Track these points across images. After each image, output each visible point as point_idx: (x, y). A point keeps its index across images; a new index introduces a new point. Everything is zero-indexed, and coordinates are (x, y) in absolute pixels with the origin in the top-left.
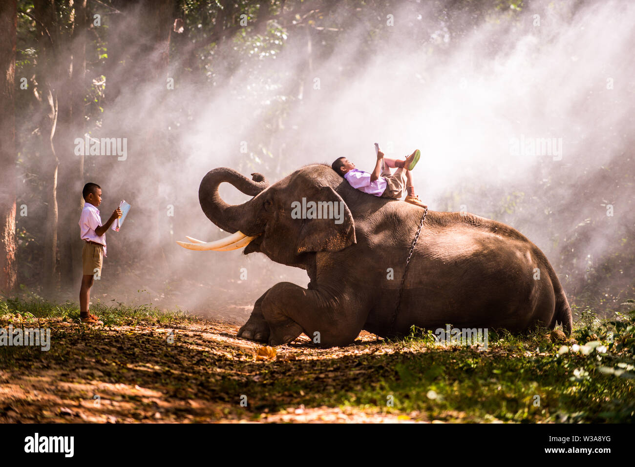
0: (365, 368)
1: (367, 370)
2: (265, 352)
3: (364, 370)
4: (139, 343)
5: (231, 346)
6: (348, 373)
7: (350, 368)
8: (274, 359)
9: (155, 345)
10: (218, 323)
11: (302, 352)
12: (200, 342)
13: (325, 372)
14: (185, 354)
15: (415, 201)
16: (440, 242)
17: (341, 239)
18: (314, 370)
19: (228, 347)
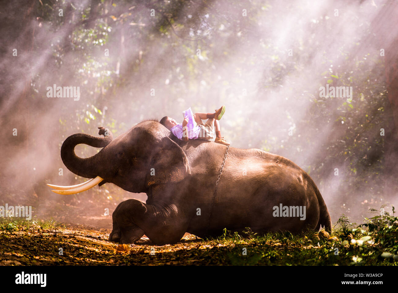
0: (198, 258)
1: (199, 259)
2: (122, 248)
3: (197, 259)
4: (35, 242)
5: (97, 245)
6: (186, 261)
7: (187, 258)
8: (129, 253)
9: (46, 244)
10: (81, 229)
11: (146, 248)
12: (75, 241)
13: (170, 261)
14: (68, 250)
15: (222, 141)
16: (239, 169)
17: (181, 173)
18: (161, 260)
19: (95, 245)
